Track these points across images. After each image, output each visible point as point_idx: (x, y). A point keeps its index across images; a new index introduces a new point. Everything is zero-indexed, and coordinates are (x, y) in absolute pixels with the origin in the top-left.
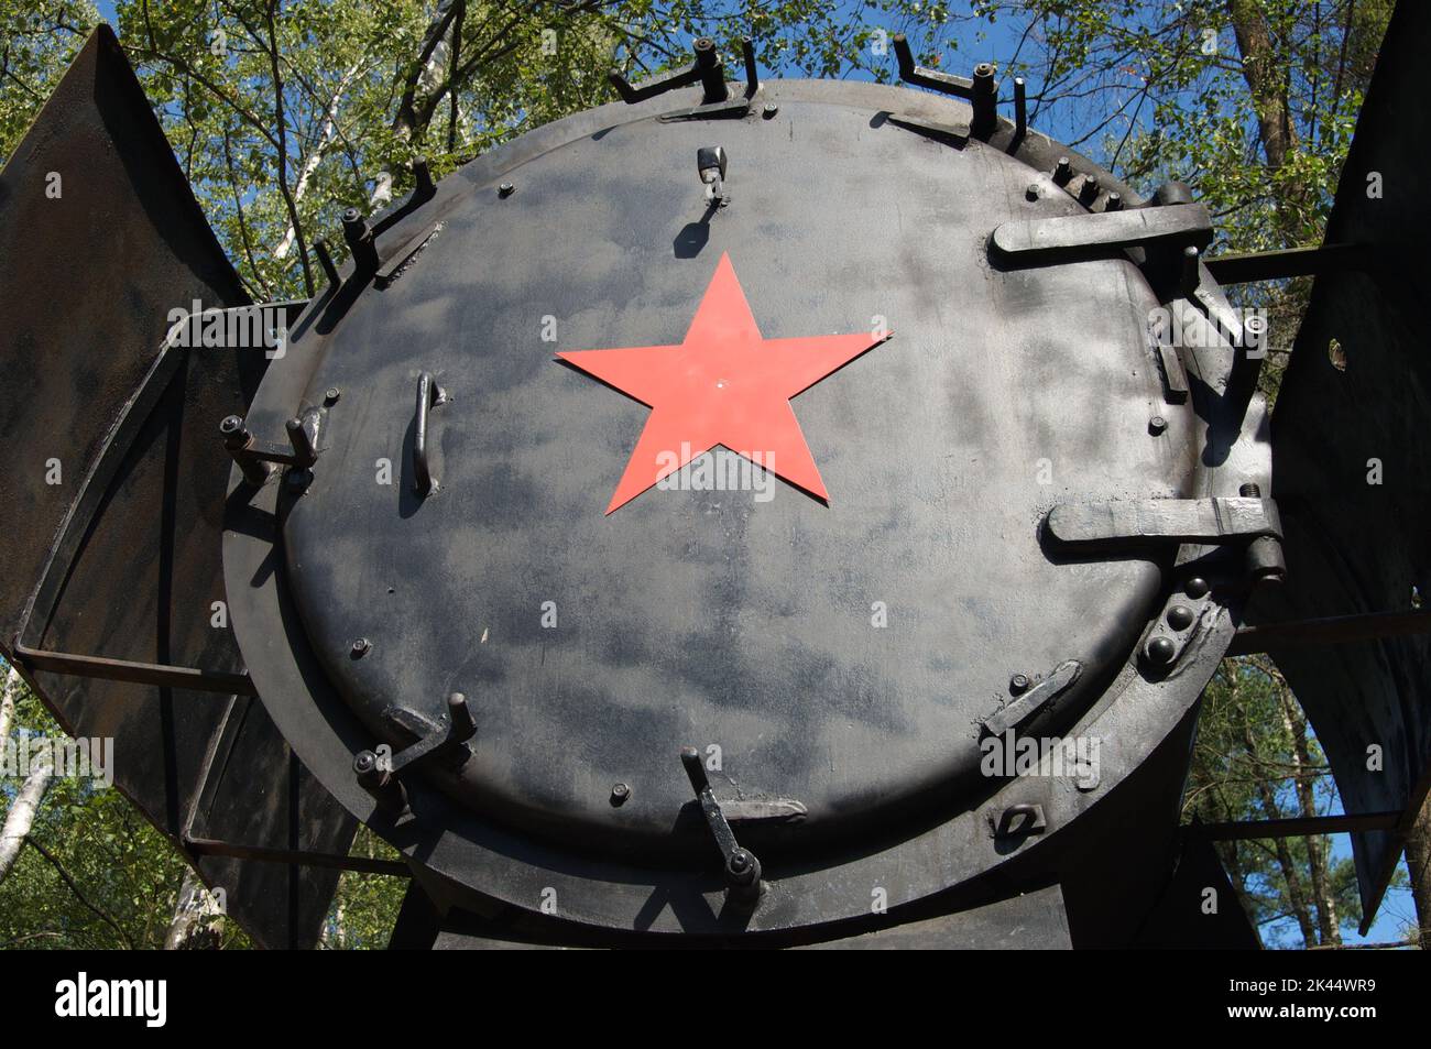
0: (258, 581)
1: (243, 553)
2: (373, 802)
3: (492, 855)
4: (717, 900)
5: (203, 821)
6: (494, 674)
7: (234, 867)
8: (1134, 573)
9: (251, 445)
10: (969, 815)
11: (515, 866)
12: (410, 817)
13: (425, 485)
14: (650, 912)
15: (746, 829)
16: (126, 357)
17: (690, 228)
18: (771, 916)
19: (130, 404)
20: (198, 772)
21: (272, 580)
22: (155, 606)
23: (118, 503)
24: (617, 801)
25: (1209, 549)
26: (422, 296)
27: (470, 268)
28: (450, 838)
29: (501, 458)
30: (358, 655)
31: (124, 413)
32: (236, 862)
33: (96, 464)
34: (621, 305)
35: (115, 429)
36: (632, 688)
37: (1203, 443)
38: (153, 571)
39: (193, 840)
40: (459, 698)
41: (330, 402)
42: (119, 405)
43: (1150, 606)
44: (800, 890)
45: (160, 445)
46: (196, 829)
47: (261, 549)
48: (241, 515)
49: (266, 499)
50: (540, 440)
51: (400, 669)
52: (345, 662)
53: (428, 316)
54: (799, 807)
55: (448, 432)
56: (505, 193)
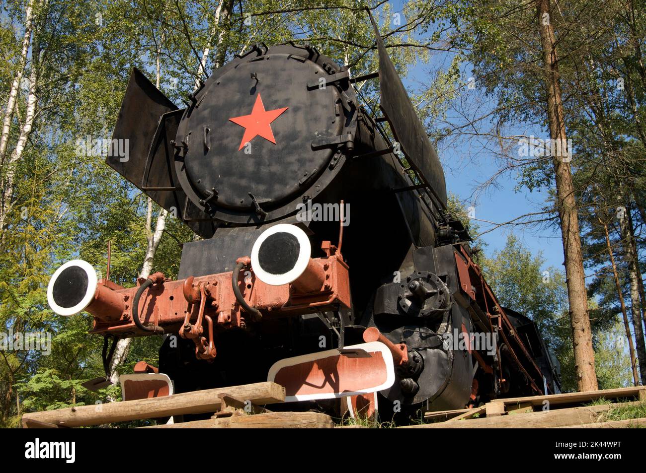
0: (182, 170)
1: (178, 165)
2: (205, 208)
3: (224, 214)
4: (259, 217)
5: (187, 215)
6: (221, 183)
7: (197, 224)
8: (328, 151)
9: (176, 145)
10: (299, 198)
11: (228, 215)
12: (211, 209)
13: (208, 149)
14: (249, 220)
15: (261, 205)
16: (152, 126)
17: (253, 88)
18: (268, 218)
19: (155, 135)
20: (185, 205)
21: (184, 170)
22: (168, 173)
23: (156, 155)
24: (242, 202)
25: (342, 145)
26: (204, 109)
27: (213, 102)
28: (217, 212)
29: (220, 142)
30: (199, 182)
31: (154, 138)
32: (197, 223)
33: (150, 149)
34: (240, 107)
35: (153, 141)
36: (244, 182)
37: (345, 122)
38: (166, 166)
39: (185, 219)
40: (214, 188)
41: (190, 134)
42: (153, 136)
43: (331, 157)
44: (272, 213)
45: (163, 141)
46: (186, 217)
47: (182, 164)
48: (178, 158)
49: (181, 154)
50: (227, 137)
51: (206, 184)
52: (197, 184)
53: (206, 113)
54: (270, 200)
55: (211, 137)
56: (218, 83)
